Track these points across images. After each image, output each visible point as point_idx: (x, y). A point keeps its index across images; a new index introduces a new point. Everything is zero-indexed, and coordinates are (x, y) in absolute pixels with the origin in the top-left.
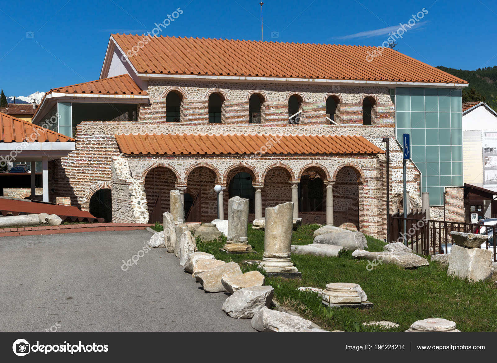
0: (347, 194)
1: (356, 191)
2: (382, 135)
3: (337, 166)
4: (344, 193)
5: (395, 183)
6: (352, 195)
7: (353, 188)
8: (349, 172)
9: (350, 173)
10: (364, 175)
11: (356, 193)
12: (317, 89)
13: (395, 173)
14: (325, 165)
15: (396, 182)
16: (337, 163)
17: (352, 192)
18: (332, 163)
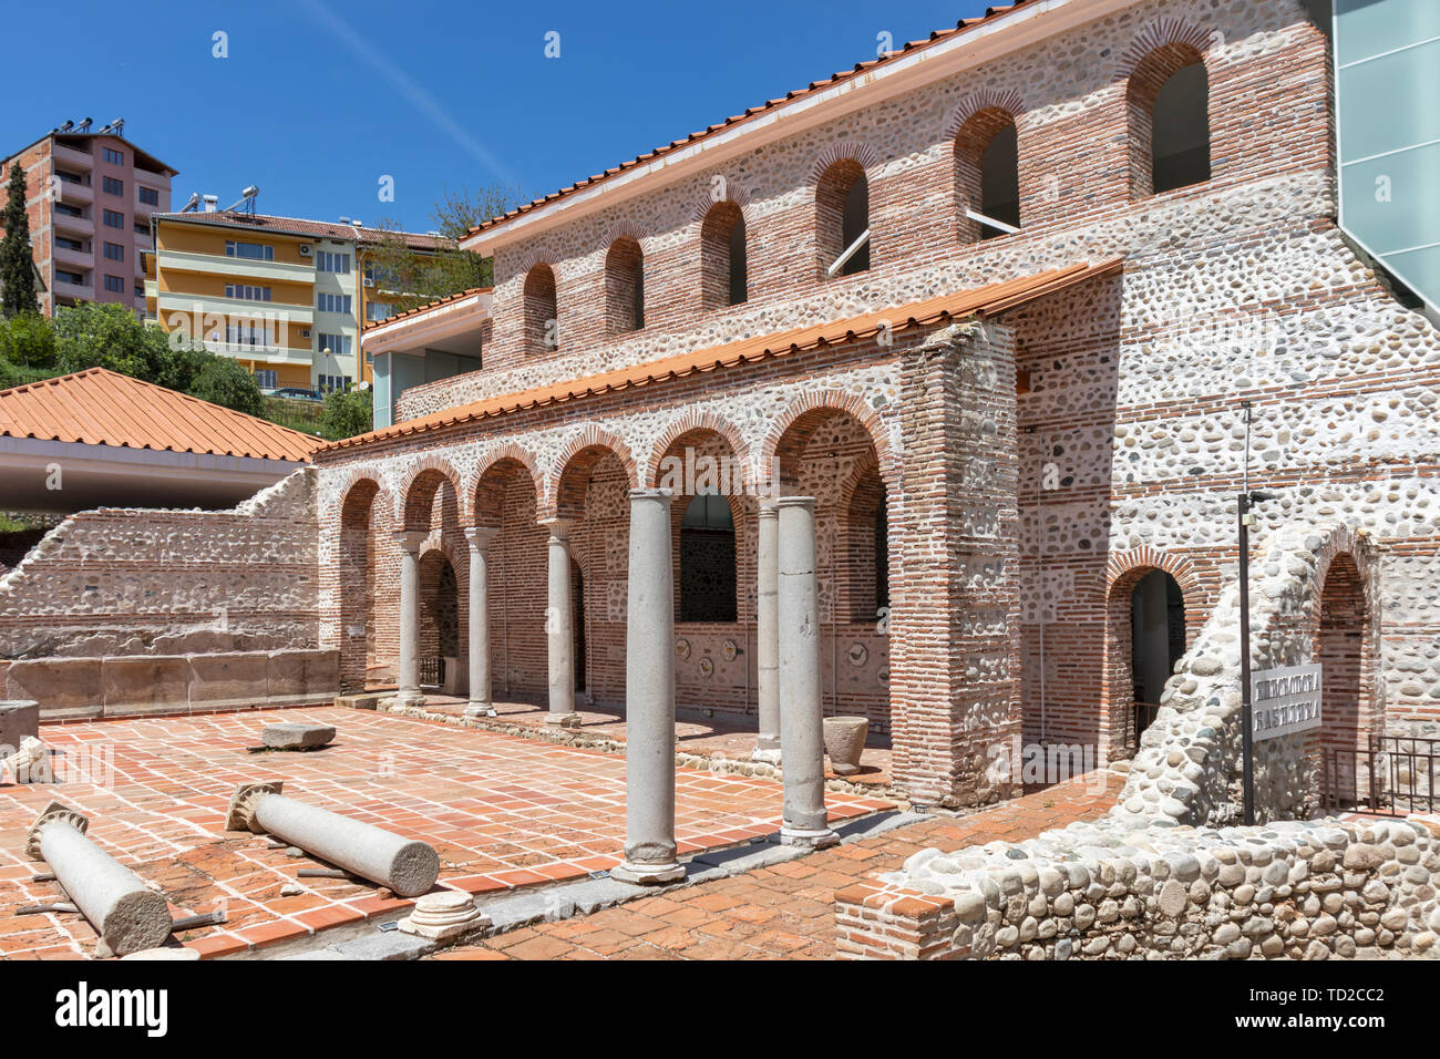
0: (1051, 549)
1: (1096, 533)
2: (1241, 228)
3: (776, 413)
4: (1033, 543)
5: (1334, 474)
6: (1078, 550)
7: (1082, 515)
8: (1060, 442)
9: (1066, 445)
10: (886, 444)
11: (1094, 541)
12: (919, 110)
13: (1332, 417)
14: (733, 419)
15: (1338, 468)
16: (773, 402)
17: (1075, 535)
18: (757, 405)
